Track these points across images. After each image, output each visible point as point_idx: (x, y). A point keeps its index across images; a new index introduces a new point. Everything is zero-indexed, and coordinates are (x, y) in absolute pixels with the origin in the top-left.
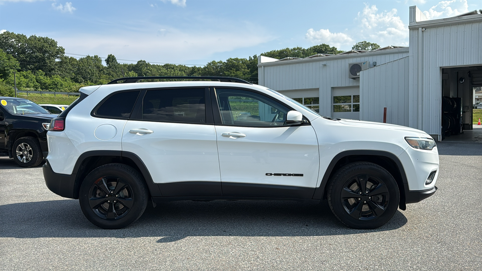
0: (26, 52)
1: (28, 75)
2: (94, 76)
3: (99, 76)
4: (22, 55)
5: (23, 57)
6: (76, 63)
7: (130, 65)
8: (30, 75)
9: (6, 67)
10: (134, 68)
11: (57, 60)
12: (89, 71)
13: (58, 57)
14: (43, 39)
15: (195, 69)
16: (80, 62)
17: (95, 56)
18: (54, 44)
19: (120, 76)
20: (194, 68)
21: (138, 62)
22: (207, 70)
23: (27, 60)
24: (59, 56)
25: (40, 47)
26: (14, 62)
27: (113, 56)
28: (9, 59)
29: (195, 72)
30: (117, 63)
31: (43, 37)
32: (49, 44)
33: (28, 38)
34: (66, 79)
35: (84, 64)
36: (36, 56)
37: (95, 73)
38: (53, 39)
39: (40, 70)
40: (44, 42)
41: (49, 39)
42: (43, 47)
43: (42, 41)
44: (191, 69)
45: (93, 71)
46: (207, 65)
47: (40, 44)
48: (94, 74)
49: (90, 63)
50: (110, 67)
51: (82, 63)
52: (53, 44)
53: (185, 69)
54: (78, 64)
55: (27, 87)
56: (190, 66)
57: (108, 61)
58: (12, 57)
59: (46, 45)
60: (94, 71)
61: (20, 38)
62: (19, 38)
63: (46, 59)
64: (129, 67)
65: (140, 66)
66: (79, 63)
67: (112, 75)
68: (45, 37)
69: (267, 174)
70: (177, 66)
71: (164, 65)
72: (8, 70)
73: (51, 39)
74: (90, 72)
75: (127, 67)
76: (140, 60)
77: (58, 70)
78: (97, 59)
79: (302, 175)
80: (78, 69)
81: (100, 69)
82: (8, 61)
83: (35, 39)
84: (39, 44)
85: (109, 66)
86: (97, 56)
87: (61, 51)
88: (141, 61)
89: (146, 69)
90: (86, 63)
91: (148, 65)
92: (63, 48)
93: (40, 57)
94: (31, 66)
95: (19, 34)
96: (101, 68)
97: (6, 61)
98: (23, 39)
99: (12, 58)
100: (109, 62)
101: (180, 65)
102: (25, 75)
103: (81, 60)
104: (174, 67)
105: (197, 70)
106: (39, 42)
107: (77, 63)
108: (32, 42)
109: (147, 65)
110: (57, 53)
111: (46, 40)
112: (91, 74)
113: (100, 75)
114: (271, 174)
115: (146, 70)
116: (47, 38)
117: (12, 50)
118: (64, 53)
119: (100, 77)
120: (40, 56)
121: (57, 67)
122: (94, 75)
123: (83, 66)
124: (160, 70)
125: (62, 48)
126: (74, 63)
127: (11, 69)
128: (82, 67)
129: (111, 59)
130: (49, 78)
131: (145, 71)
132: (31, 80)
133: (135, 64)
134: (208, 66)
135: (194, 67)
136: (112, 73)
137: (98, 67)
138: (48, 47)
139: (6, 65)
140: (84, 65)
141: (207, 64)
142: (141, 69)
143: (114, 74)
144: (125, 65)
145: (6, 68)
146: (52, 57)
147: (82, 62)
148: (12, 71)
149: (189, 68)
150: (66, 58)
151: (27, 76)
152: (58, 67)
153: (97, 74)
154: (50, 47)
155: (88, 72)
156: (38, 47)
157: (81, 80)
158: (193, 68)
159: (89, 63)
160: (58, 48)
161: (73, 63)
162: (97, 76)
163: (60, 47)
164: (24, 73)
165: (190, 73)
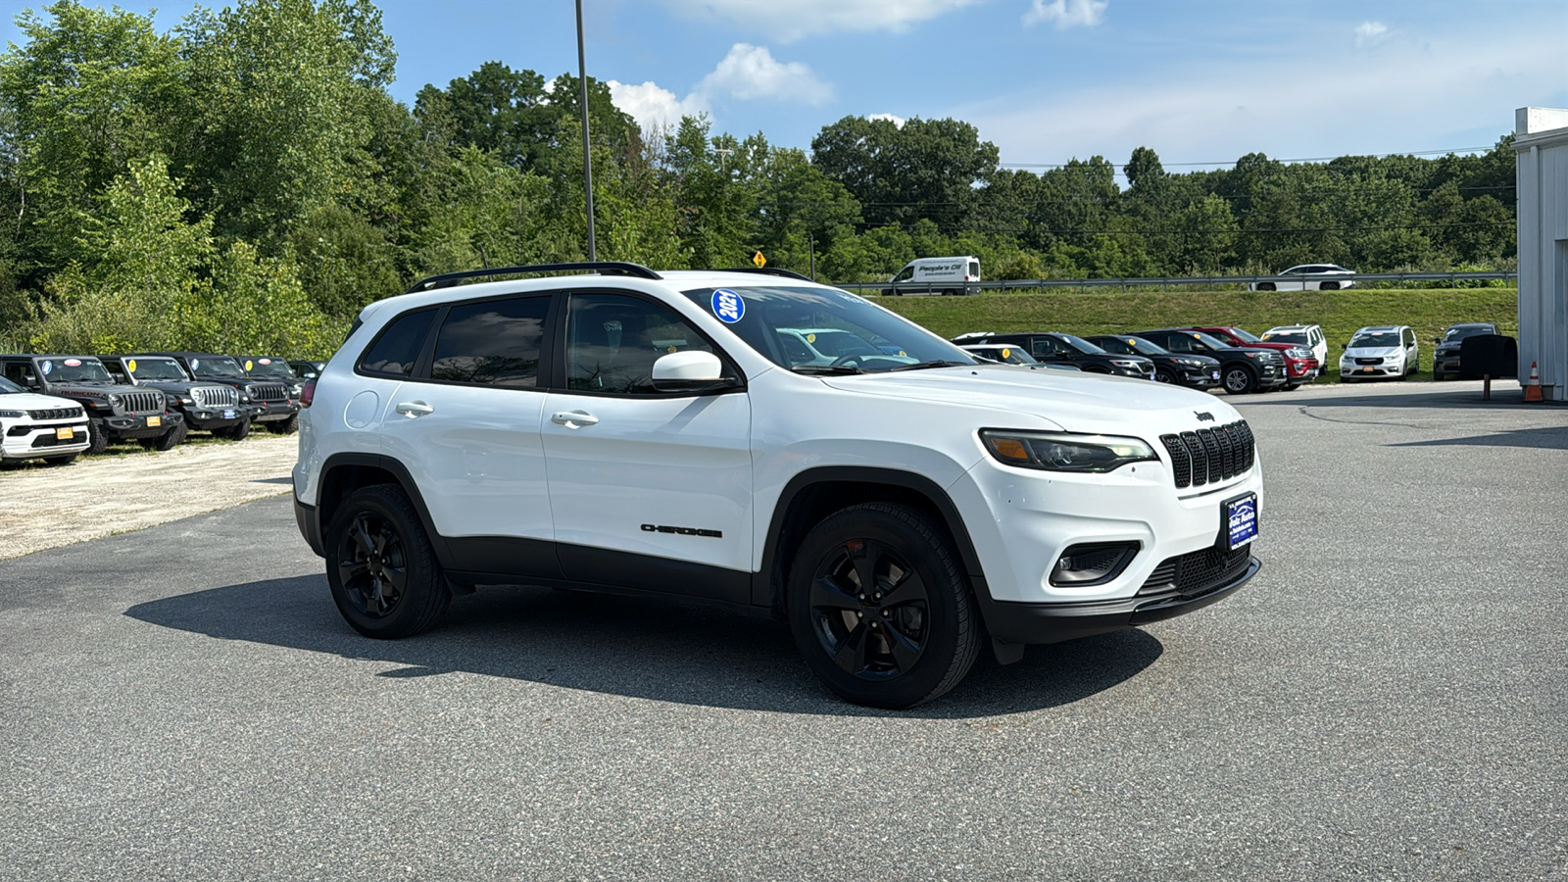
0: (895, 169)
1: (891, 236)
2: (1085, 221)
3: (1104, 221)
4: (881, 181)
5: (885, 186)
6: (1033, 187)
7: (1212, 174)
8: (895, 236)
9: (827, 219)
10: (1225, 182)
11: (977, 185)
12: (1071, 207)
13: (979, 176)
14: (939, 125)
15: (1449, 166)
16: (1045, 182)
17: (1093, 157)
18: (967, 138)
19: (1172, 214)
20: (1445, 163)
21: (1239, 163)
22: (1495, 163)
23: (895, 192)
24: (982, 170)
25: (929, 150)
26: (850, 205)
27: (1151, 153)
28: (835, 198)
29: (1451, 176)
30: (1163, 173)
31: (940, 120)
32: (954, 139)
33: (899, 128)
34: (998, 240)
35: (1059, 188)
36: (917, 179)
37: (1091, 213)
38: (965, 123)
39: (926, 220)
40: (942, 135)
41: (955, 124)
42: (937, 148)
43: (936, 131)
44: (1437, 166)
45: (1083, 207)
46: (1497, 145)
47: (929, 144)
48: (1086, 216)
49: (1076, 183)
50: (1137, 190)
51: (1052, 186)
52: (963, 135)
53: (1411, 169)
54: (1040, 189)
55: (887, 272)
56: (1431, 158)
57: (1131, 171)
58: (845, 191)
59: (948, 144)
60: (1086, 206)
61: (879, 132)
62: (880, 130)
63: (945, 183)
64: (1208, 180)
65: (1243, 176)
66: (1042, 185)
67: (1142, 215)
68: (945, 119)
69: (643, 527)
70: (1380, 162)
71: (1331, 163)
72: (832, 228)
73: (962, 122)
74: (1074, 210)
75: (1203, 181)
76: (1246, 154)
77: (978, 213)
78: (1098, 168)
79: (718, 534)
80: (1040, 207)
81: (1110, 200)
82: (833, 202)
83: (918, 128)
84: (926, 144)
85: (1135, 188)
86: (1098, 157)
87: (990, 153)
88: (1246, 159)
89: (1266, 183)
90: (1065, 185)
91: (1274, 167)
92: (995, 145)
93: (929, 179)
94: (904, 209)
95: (877, 121)
96: (1111, 195)
97: (830, 202)
98: (887, 131)
99: (843, 194)
100: (1135, 172)
101: (1393, 156)
102: (884, 238)
103: (1050, 175)
104: (1367, 166)
105: (1459, 169)
106: (927, 137)
107: (1037, 187)
108: (910, 138)
109: (1270, 168)
110: (978, 163)
111: (946, 129)
112: (1076, 218)
113: (1107, 217)
114: (653, 528)
115: (1266, 186)
116: (949, 121)
117: (859, 168)
118: (996, 160)
119: (1105, 226)
120: (930, 177)
121: (975, 205)
122: (1088, 219)
123: (1052, 195)
124: (1309, 180)
125: (992, 145)
126: (1028, 187)
127: (840, 223)
128: (1050, 198)
129: (1143, 163)
130: (947, 241)
131: (1262, 188)
132: (899, 250)
133: (1231, 169)
134: (1502, 150)
135: (1449, 160)
136: (1144, 208)
137: (1103, 194)
138: (951, 148)
139: (828, 215)
140: (1058, 191)
141: (1499, 141)
142: (1248, 183)
143: (1150, 210)
144: (1196, 177)
145: (827, 223)
146: (963, 178)
147: (1052, 182)
148: (841, 228)
149: (1426, 163)
150: (1001, 174)
151: (888, 238)
152: (980, 205)
153: (1097, 216)
154: (955, 146)
155: (1069, 213)
156: (924, 151)
157: (1047, 237)
158: (1443, 160)
159: (1072, 184)
160: (980, 149)
161: (1023, 187)
162: (1095, 222)
163: (987, 144)
164: (881, 232)
165: (1430, 182)
